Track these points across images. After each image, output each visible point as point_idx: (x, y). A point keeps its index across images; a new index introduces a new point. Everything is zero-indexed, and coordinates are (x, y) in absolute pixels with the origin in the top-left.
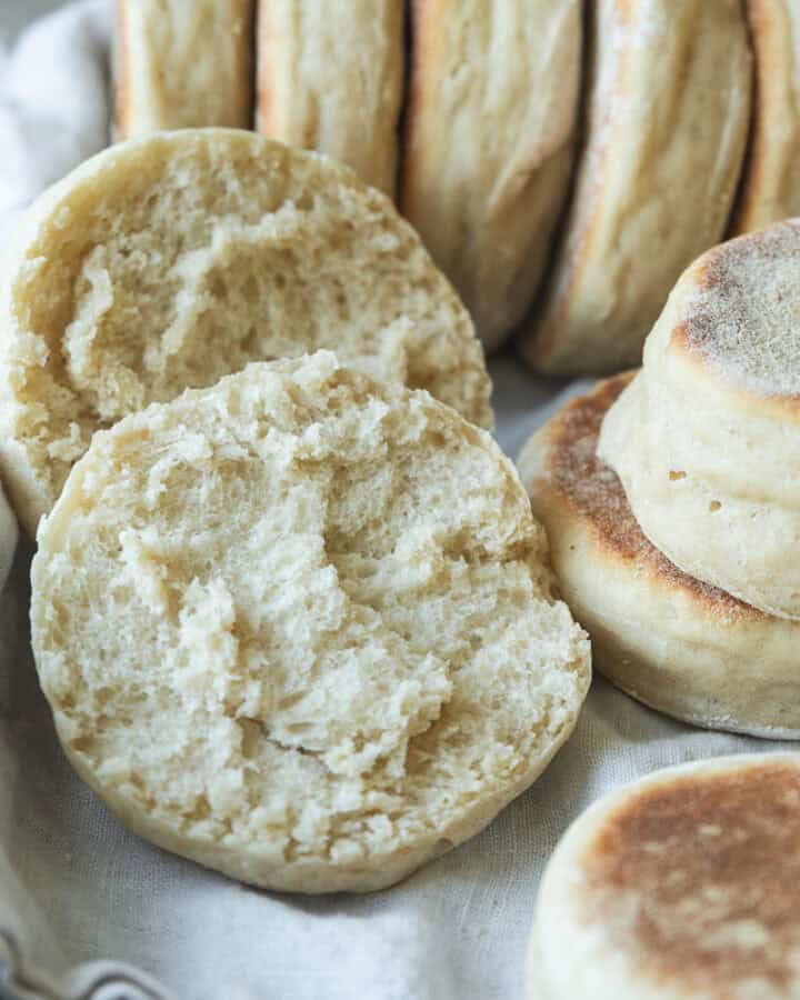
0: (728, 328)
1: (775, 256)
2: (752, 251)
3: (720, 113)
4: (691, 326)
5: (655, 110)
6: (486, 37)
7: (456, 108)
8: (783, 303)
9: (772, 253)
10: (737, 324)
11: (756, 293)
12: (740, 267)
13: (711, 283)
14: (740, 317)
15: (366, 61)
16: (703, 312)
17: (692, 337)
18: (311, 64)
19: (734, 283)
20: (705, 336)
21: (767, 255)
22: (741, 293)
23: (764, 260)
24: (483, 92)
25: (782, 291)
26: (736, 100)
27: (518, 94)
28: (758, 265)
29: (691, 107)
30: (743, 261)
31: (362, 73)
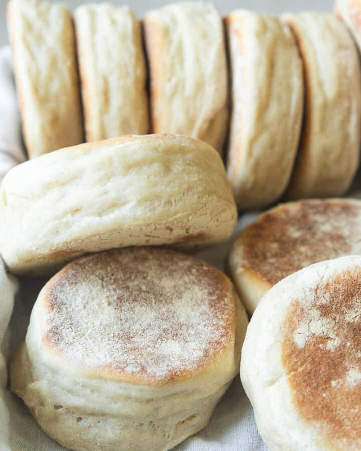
0: (67, 330)
1: (76, 283)
2: (65, 283)
4: (51, 334)
7: (172, 96)
8: (87, 308)
9: (74, 282)
10: (70, 327)
11: (73, 306)
12: (62, 293)
13: (52, 307)
14: (70, 323)
16: (54, 324)
17: (53, 341)
19: (63, 304)
20: (58, 339)
21: (72, 283)
22: (66, 308)
23: (72, 287)
24: (183, 88)
25: (84, 302)
28: (70, 290)
30: (62, 290)
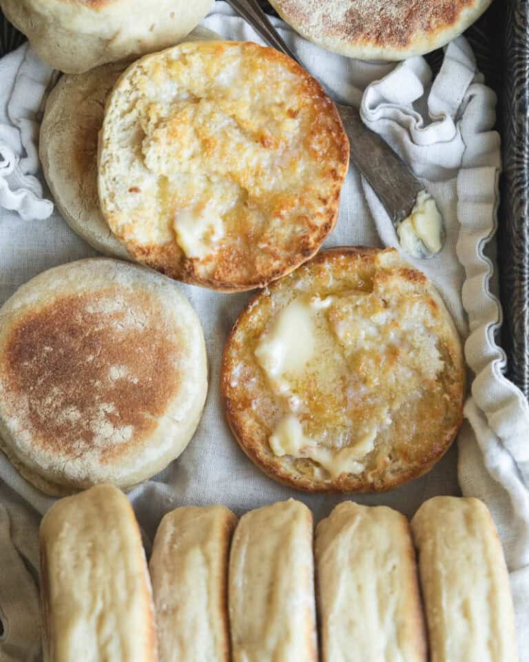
3: (248, 572)
5: (287, 559)
6: (379, 589)
7: (389, 551)
15: (447, 552)
18: (476, 548)
24: (376, 560)
26: (238, 580)
27: (356, 560)
29: (265, 570)
31: (448, 546)
